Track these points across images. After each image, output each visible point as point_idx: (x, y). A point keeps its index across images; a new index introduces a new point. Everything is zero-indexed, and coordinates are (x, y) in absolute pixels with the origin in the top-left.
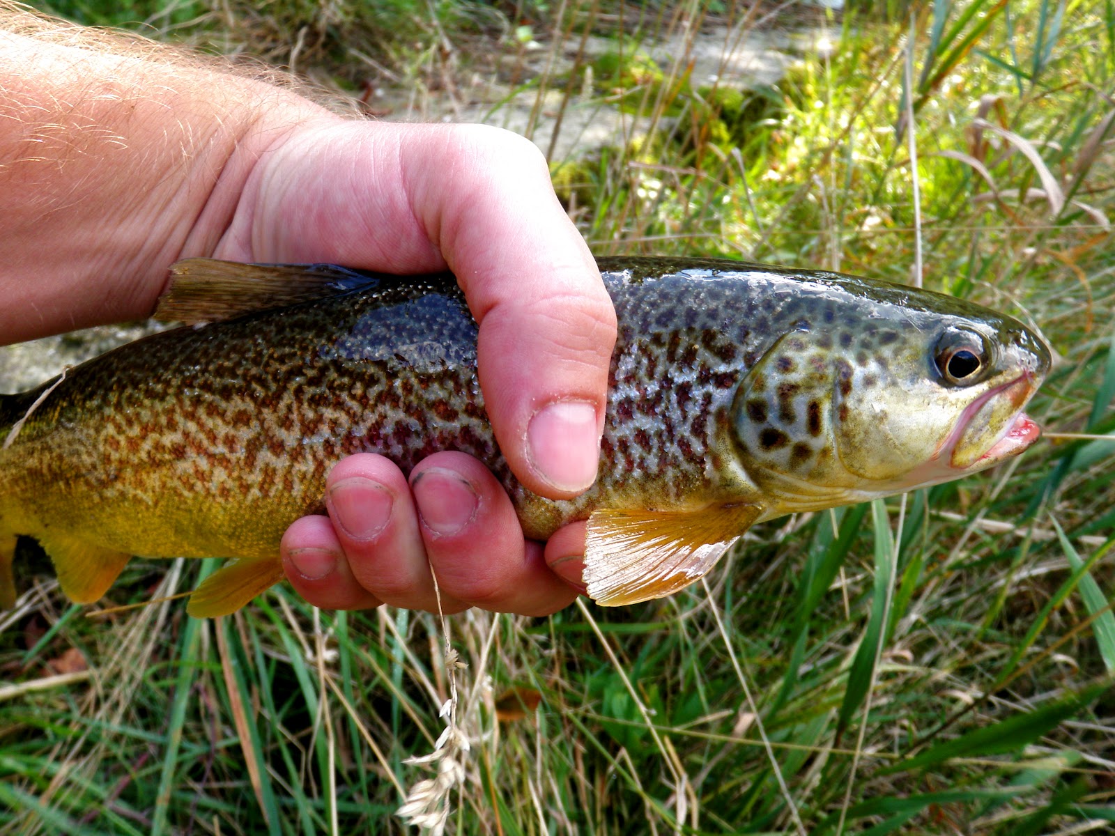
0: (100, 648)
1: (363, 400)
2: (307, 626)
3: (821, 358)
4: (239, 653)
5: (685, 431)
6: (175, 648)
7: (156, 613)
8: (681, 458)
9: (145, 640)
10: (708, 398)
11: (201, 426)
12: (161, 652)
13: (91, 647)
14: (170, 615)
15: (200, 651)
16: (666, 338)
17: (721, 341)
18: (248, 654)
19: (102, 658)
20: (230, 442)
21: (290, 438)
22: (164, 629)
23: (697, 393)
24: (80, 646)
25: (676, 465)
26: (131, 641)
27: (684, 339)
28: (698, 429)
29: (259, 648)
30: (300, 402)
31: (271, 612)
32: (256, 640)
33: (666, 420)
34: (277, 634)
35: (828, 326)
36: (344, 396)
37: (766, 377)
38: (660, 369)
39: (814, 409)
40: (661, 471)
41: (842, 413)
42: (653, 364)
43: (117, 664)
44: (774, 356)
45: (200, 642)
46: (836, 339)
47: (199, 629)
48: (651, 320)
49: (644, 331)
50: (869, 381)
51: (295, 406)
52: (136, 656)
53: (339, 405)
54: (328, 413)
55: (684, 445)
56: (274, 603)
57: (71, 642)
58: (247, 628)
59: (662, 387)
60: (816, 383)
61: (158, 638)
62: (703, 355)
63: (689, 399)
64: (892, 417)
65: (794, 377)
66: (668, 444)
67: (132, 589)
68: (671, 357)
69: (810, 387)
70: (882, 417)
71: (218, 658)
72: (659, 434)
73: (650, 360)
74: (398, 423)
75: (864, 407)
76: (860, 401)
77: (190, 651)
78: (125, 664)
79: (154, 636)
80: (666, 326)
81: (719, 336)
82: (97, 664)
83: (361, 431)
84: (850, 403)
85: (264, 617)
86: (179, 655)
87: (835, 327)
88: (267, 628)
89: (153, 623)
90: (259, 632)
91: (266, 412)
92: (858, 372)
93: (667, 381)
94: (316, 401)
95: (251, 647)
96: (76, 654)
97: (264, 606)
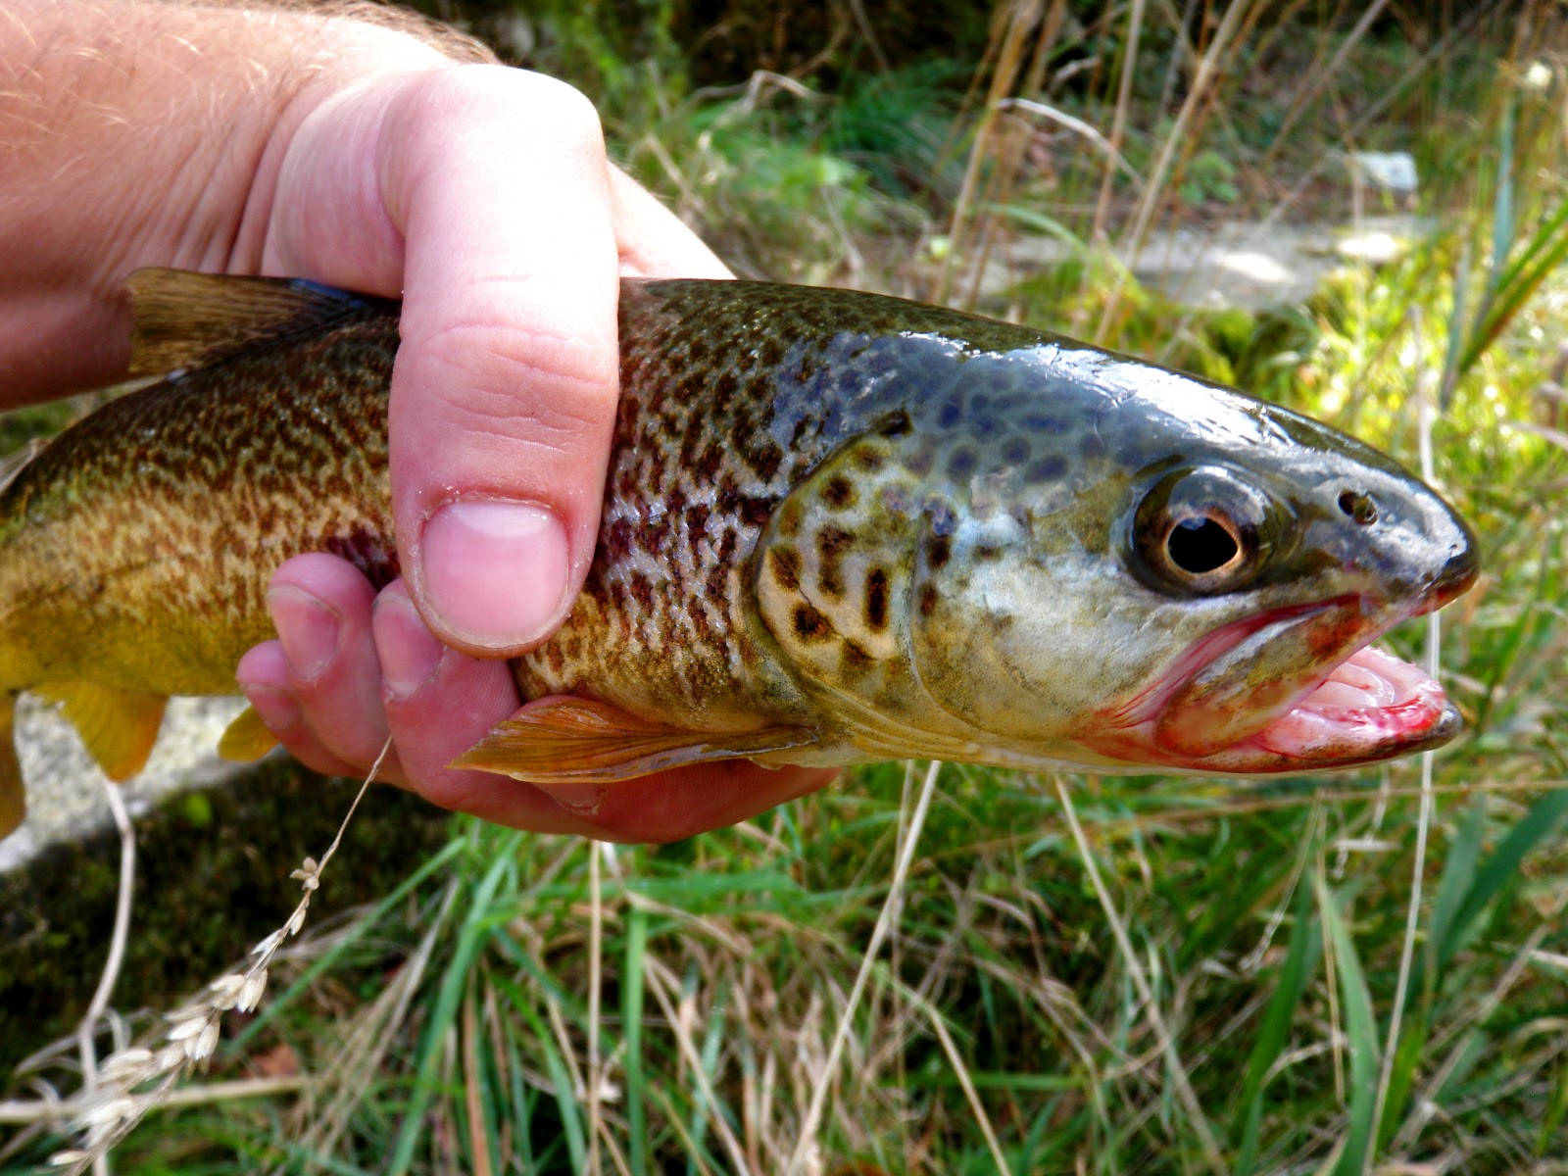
0: (317, 1046)
1: (312, 484)
2: (580, 1045)
3: (902, 491)
4: (490, 1075)
5: (697, 587)
6: (409, 1061)
7: (391, 1009)
8: (693, 635)
9: (375, 1043)
10: (730, 538)
11: (164, 514)
12: (392, 1063)
13: (306, 1048)
14: (408, 1015)
15: (441, 1066)
16: (681, 425)
17: (759, 440)
18: (502, 1077)
19: (318, 1062)
20: (196, 538)
21: (249, 534)
22: (400, 1031)
23: (717, 526)
24: (293, 1043)
25: (687, 645)
26: (357, 1044)
27: (709, 430)
28: (716, 591)
29: (518, 1070)
30: (252, 484)
31: (538, 1025)
32: (515, 1059)
33: (674, 566)
34: (540, 1053)
35: (940, 432)
36: (294, 477)
37: (805, 511)
38: (668, 478)
39: (877, 582)
40: (666, 649)
41: (928, 601)
42: (660, 465)
43: (337, 1073)
44: (826, 475)
45: (443, 1056)
46: (942, 458)
47: (444, 1035)
48: (669, 389)
49: (655, 408)
50: (986, 552)
51: (248, 490)
52: (361, 1065)
53: (289, 490)
54: (281, 501)
55: (698, 614)
56: (543, 1011)
57: (283, 1035)
58: (505, 1043)
59: (670, 508)
60: (883, 536)
61: (391, 1045)
62: (732, 463)
63: (704, 535)
64: (1020, 627)
65: (852, 518)
66: (675, 608)
67: (367, 972)
68: (686, 461)
69: (873, 542)
70: (1000, 623)
71: (462, 1077)
72: (664, 587)
73: (655, 460)
74: (354, 525)
75: (972, 595)
76: (963, 583)
77: (430, 1065)
78: (346, 1074)
79: (386, 1039)
80: (685, 403)
81: (759, 431)
82: (311, 1070)
83: (316, 530)
84: (944, 586)
85: (527, 1028)
86: (414, 1071)
87: (951, 437)
88: (531, 1045)
89: (385, 1022)
90: (521, 1048)
91: (222, 497)
92: (967, 531)
93: (677, 500)
94: (269, 485)
95: (508, 1070)
96: (285, 1054)
97: (530, 1012)
